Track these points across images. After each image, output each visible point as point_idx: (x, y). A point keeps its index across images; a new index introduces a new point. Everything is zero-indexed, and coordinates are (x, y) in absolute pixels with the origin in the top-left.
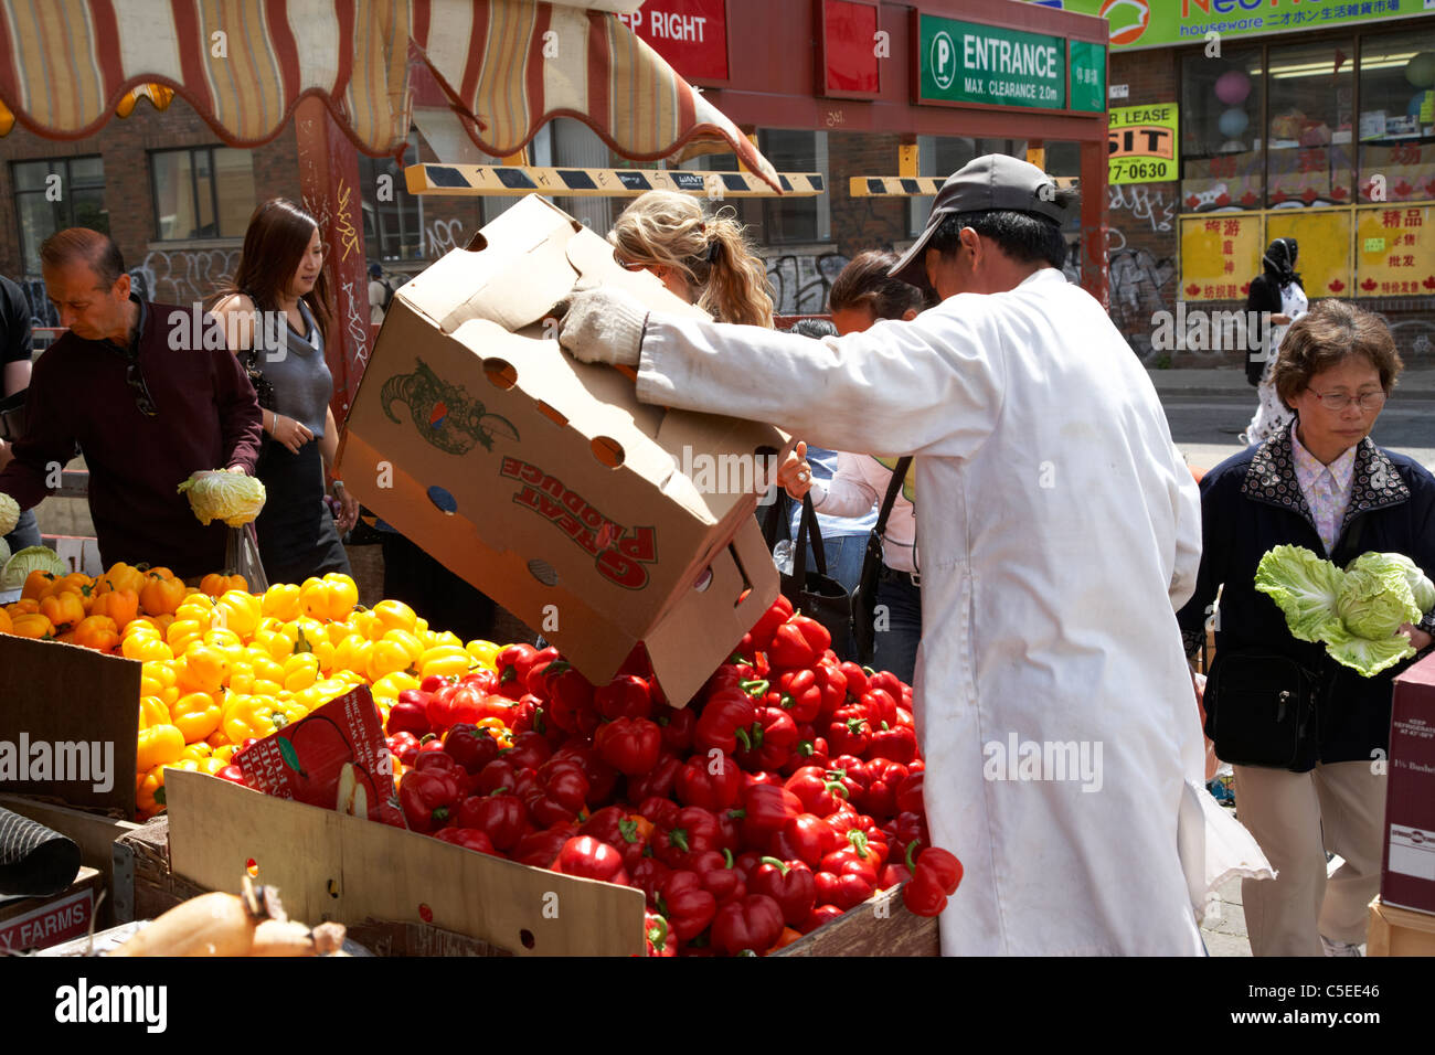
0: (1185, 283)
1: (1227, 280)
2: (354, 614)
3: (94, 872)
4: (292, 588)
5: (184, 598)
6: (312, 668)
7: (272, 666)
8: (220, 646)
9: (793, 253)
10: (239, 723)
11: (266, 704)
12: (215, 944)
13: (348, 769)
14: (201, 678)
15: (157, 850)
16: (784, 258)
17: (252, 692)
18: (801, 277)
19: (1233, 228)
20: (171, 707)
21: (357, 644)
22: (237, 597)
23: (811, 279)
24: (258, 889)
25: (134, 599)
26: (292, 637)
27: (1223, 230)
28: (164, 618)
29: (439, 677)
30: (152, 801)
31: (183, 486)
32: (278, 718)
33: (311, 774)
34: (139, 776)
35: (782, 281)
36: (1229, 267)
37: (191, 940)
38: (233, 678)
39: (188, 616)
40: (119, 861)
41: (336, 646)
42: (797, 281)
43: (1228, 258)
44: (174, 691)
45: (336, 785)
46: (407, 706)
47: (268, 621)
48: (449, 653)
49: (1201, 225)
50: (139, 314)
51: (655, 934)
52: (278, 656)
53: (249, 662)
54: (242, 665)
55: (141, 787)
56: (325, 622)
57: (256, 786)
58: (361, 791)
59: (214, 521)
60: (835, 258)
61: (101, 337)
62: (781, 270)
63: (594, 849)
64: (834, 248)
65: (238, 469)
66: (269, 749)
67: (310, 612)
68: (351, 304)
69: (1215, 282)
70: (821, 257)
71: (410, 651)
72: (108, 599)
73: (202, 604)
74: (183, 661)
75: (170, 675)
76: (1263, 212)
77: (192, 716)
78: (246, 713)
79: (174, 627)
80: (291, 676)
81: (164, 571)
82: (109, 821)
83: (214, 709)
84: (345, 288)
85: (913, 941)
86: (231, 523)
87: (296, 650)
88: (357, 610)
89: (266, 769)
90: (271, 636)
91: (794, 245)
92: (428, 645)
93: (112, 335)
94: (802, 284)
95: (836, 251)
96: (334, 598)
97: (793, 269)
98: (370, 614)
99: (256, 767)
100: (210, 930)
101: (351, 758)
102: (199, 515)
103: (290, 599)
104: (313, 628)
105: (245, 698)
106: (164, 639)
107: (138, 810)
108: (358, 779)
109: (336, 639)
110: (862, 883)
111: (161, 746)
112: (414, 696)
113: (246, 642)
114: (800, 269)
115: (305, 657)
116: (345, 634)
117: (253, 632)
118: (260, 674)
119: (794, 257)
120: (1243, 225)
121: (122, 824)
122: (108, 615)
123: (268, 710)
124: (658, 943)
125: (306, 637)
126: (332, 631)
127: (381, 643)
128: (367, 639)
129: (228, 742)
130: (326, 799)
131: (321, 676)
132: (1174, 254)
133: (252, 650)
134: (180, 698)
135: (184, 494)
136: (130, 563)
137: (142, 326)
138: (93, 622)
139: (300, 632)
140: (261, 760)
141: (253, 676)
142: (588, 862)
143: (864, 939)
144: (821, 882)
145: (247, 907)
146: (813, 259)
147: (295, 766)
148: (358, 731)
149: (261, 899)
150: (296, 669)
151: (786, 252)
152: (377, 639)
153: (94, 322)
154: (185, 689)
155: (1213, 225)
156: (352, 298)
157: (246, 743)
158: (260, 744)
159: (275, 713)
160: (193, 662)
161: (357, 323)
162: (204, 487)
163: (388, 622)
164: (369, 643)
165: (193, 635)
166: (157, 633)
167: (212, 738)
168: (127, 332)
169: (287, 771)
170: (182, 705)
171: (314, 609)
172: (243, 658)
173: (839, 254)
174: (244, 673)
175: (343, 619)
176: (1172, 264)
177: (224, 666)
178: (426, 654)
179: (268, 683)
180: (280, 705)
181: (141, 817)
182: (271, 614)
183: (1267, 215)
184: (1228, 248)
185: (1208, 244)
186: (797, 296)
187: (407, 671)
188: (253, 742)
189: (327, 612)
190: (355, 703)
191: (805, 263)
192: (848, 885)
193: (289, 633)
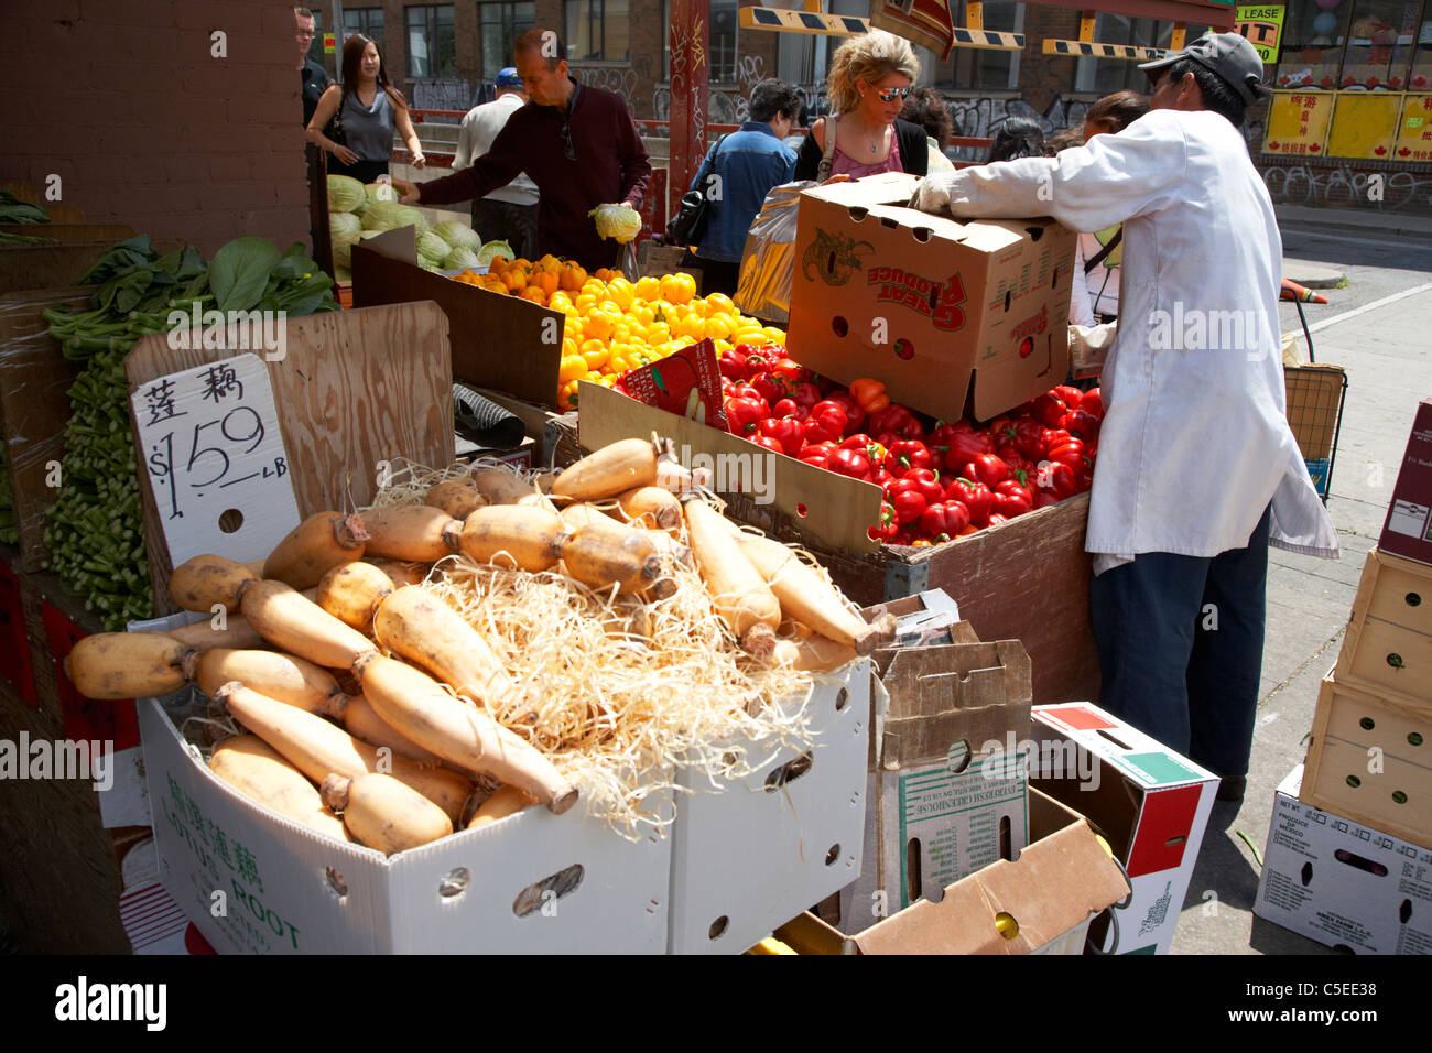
0: (1270, 140)
1: (1300, 140)
2: (693, 301)
3: (532, 441)
4: (654, 280)
5: (586, 280)
6: (666, 332)
7: (641, 328)
8: (609, 312)
9: (991, 96)
10: (620, 361)
11: (638, 350)
12: (636, 469)
13: (695, 392)
14: (598, 331)
15: (571, 430)
16: (982, 100)
17: (628, 342)
18: (993, 114)
19: (1311, 102)
20: (579, 346)
21: (695, 320)
22: (620, 282)
23: (1000, 116)
24: (662, 440)
25: (557, 278)
26: (654, 311)
27: (1303, 103)
28: (574, 293)
29: (748, 345)
30: (567, 402)
31: (592, 213)
32: (645, 360)
33: (671, 393)
34: (560, 386)
35: (979, 115)
36: (1303, 131)
37: (621, 464)
38: (617, 333)
39: (590, 292)
40: (548, 435)
41: (681, 319)
42: (990, 115)
43: (1304, 124)
44: (581, 337)
45: (687, 401)
46: (727, 360)
47: (638, 300)
48: (753, 331)
49: (1288, 98)
50: (575, 90)
51: (885, 516)
52: (644, 322)
53: (626, 324)
54: (623, 326)
55: (561, 393)
56: (674, 304)
57: (635, 397)
58: (702, 406)
59: (608, 238)
60: (1018, 102)
61: (548, 104)
62: (980, 108)
63: (851, 459)
64: (1019, 95)
65: (627, 203)
66: (645, 374)
67: (665, 297)
68: (696, 101)
69: (1291, 141)
70: (1009, 101)
71: (730, 328)
72: (541, 277)
73: (598, 285)
74: (586, 319)
75: (580, 326)
76: (1335, 92)
77: (591, 354)
78: (625, 355)
79: (580, 298)
80: (652, 336)
81: (574, 263)
82: (540, 410)
83: (604, 351)
84: (693, 90)
85: (1051, 544)
86: (618, 239)
87: (656, 320)
88: (695, 298)
89: (642, 387)
90: (640, 310)
91: (991, 91)
92: (741, 325)
93: (556, 103)
94: (993, 119)
95: (1020, 97)
96: (681, 289)
97: (988, 108)
98: (704, 302)
99: (636, 385)
100: (633, 459)
101: (698, 385)
102: (600, 233)
103: (652, 287)
104: (667, 307)
105: (624, 346)
106: (574, 304)
107: (558, 407)
108: (701, 399)
109: (681, 315)
110: (1022, 502)
111: (574, 368)
112: (732, 354)
113: (624, 312)
114: (993, 108)
115: (662, 324)
116: (687, 313)
117: (629, 306)
118: (633, 332)
119: (990, 99)
120: (1319, 100)
121: (549, 413)
122: (541, 287)
123: (639, 354)
124: (887, 522)
125: (663, 312)
126: (678, 310)
127: (710, 320)
128: (701, 317)
129: (613, 372)
130: (678, 408)
131: (670, 338)
132: (1264, 118)
133: (628, 317)
134: (585, 341)
135: (593, 217)
136: (555, 255)
137: (575, 98)
138: (533, 290)
139: (660, 308)
140: (640, 380)
141: (628, 333)
142: (847, 465)
143: (1019, 537)
144: (996, 497)
145: (655, 449)
146: (1003, 102)
147: (661, 387)
148: (704, 368)
149: (664, 445)
150: (656, 331)
151: (984, 96)
152: (708, 317)
153: (543, 92)
154: (588, 337)
155: (1296, 99)
156: (697, 97)
157: (626, 372)
158: (634, 373)
159: (643, 357)
160: (594, 320)
161: (699, 115)
162: (603, 214)
163: (716, 307)
164: (703, 320)
165: (592, 304)
166: (569, 300)
167: (602, 368)
168: (565, 102)
169: (655, 389)
170: (586, 346)
171: (668, 295)
172: (622, 322)
173: (1022, 99)
174: (624, 332)
175: (686, 303)
176: (1262, 126)
177: (612, 325)
178: (739, 330)
179: (637, 338)
180: (647, 352)
181: (561, 411)
182: (640, 296)
183: (1338, 95)
184: (1305, 117)
185: (1291, 113)
186: (989, 127)
187: (726, 340)
188: (630, 371)
189: (676, 297)
190: (703, 349)
191: (997, 104)
192: (1013, 502)
193: (652, 308)
